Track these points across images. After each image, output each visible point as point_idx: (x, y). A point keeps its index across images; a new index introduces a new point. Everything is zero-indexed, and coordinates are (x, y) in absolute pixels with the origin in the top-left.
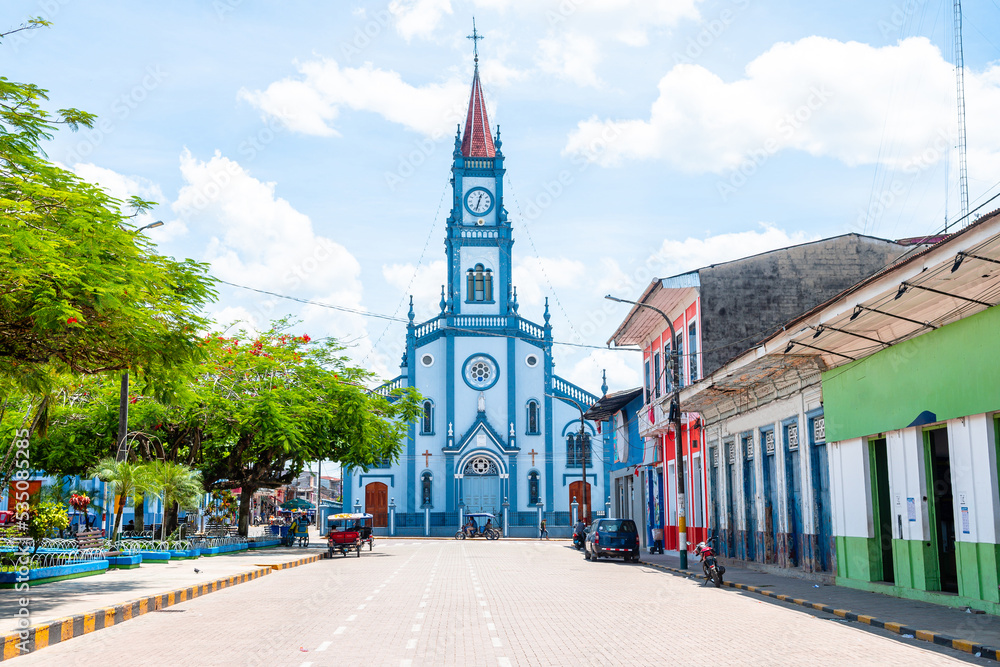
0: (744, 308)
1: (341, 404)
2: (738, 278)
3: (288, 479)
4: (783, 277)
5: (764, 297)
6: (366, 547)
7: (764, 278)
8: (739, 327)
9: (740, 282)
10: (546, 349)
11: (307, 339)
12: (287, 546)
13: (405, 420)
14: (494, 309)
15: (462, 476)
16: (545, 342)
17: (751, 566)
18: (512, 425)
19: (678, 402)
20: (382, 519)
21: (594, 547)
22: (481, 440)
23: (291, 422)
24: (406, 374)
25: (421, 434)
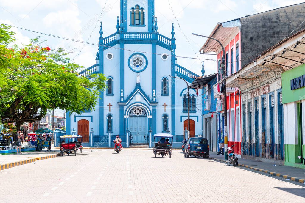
0: (262, 37)
1: (66, 82)
2: (259, 22)
3: (39, 118)
4: (282, 21)
5: (272, 32)
6: (79, 151)
7: (272, 22)
8: (259, 46)
9: (260, 24)
10: (172, 51)
11: (48, 49)
12: (39, 151)
13: (98, 89)
14: (145, 29)
15: (128, 117)
16: (172, 47)
17: (256, 159)
18: (154, 90)
19: (225, 84)
20: (87, 139)
21: (188, 151)
22: (138, 98)
23: (42, 91)
24: (99, 63)
25: (107, 95)
